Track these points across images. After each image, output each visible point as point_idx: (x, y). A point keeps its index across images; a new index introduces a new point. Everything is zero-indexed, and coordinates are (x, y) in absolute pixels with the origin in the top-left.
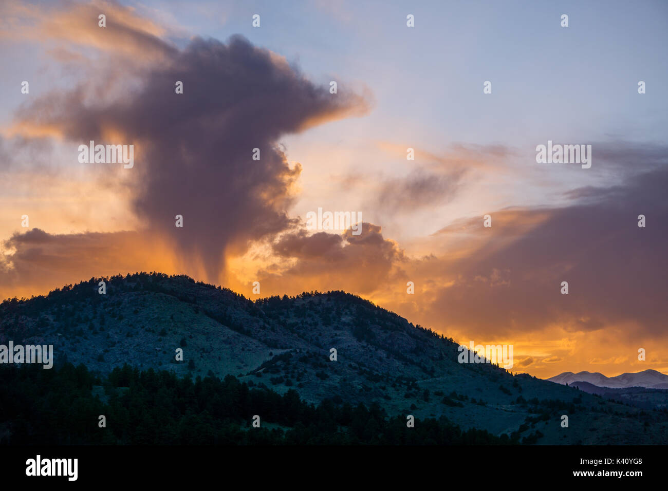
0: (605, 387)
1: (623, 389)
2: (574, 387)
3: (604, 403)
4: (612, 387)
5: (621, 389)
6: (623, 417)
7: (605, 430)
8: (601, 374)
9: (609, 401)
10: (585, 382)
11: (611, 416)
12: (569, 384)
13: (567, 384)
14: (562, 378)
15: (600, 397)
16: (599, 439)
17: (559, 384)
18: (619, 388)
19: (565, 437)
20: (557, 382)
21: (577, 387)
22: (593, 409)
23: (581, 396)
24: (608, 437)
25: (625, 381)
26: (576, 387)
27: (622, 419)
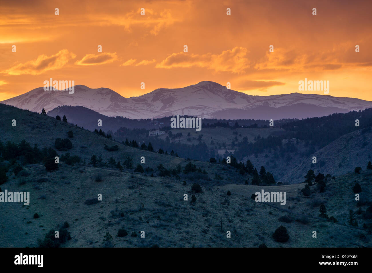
0: (118, 117)
1: (154, 120)
2: (58, 118)
3: (115, 149)
4: (132, 116)
5: (149, 120)
6: (152, 176)
7: (117, 201)
8: (111, 91)
9: (127, 143)
10: (81, 107)
11: (129, 175)
12: (47, 112)
13: (43, 111)
14: (34, 100)
15: (109, 137)
16: (103, 219)
17: (27, 111)
18: (145, 118)
19: (36, 216)
20: (24, 108)
21: (65, 117)
22: (95, 162)
23: (71, 134)
24: (122, 215)
25: (159, 104)
26: (62, 116)
27: (150, 179)
